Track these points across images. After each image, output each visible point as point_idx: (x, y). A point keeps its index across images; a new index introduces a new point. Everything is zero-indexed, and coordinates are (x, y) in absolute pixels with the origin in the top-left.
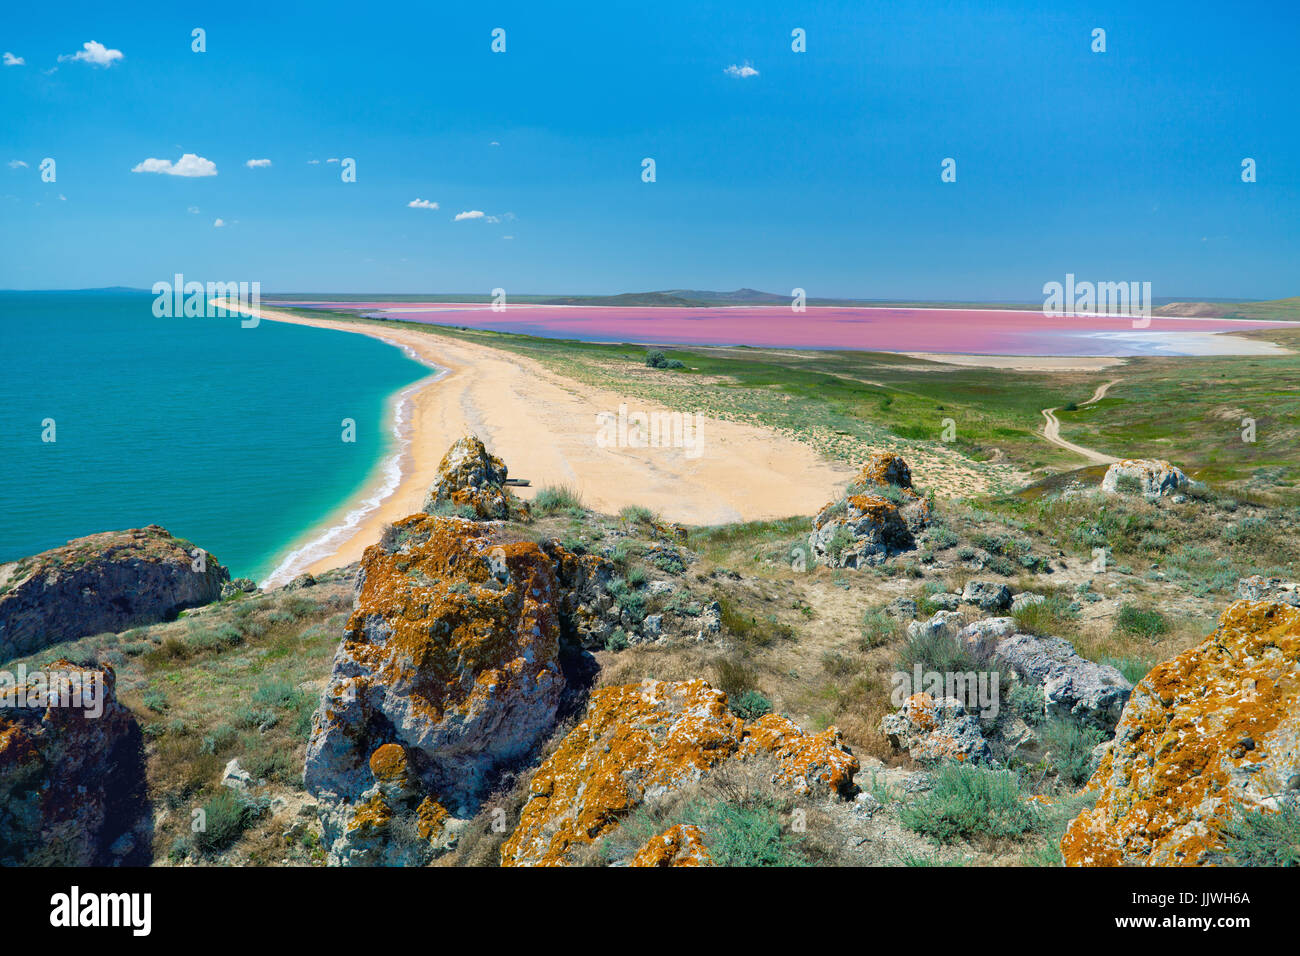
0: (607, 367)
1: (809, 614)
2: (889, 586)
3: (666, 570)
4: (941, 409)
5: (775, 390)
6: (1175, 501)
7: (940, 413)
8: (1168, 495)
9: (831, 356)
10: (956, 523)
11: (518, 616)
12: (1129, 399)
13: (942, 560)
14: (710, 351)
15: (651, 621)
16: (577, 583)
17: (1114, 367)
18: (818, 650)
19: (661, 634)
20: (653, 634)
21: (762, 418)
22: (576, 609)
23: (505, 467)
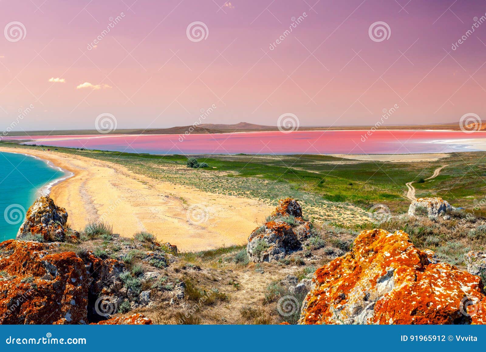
0: (165, 168)
1: (238, 287)
2: (286, 271)
3: (155, 266)
4: (351, 184)
5: (260, 178)
6: (445, 219)
7: (350, 187)
8: (441, 216)
9: (290, 158)
10: (325, 235)
11: (62, 293)
12: (452, 175)
13: (316, 255)
14: (223, 157)
15: (144, 295)
16: (102, 275)
17: (443, 159)
18: (240, 306)
19: (149, 301)
20: (145, 302)
21: (252, 194)
22: (101, 290)
23: (67, 213)
